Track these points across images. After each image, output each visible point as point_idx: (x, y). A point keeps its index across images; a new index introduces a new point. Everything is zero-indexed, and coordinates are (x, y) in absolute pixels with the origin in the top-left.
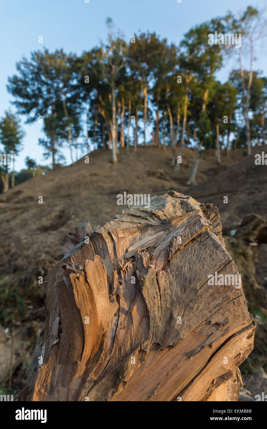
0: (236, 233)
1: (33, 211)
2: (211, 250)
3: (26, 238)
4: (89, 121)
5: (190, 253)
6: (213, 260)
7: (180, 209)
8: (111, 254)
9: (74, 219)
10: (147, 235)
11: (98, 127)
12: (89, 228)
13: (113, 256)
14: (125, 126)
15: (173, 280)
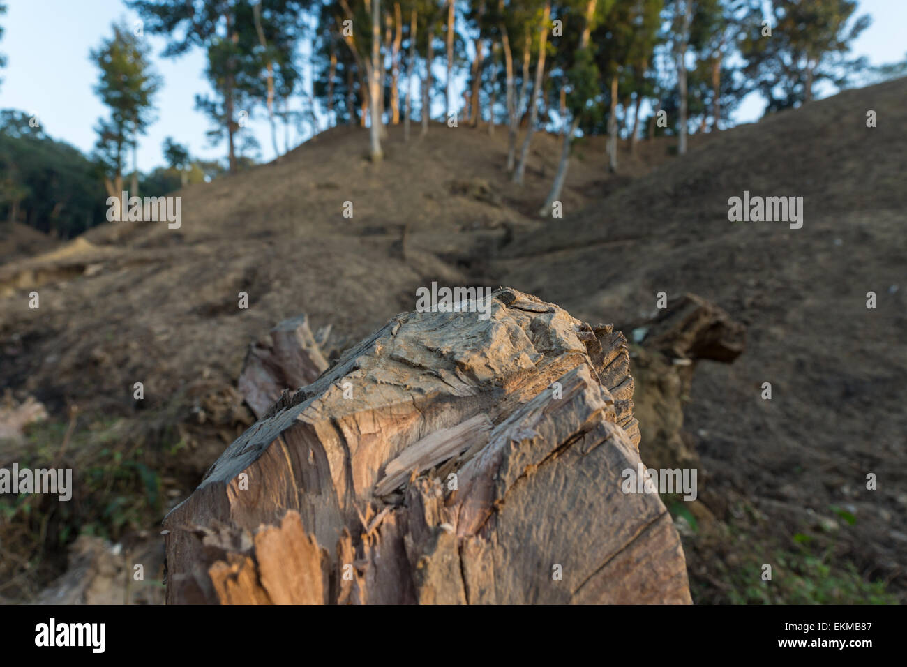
0: (646, 336)
1: (183, 268)
2: (609, 482)
3: (166, 332)
4: (317, 58)
5: (553, 489)
6: (615, 510)
7: (529, 346)
8: (339, 483)
9: (278, 291)
10: (438, 426)
11: (338, 73)
12: (305, 334)
13: (344, 489)
14: (402, 74)
15: (504, 564)
